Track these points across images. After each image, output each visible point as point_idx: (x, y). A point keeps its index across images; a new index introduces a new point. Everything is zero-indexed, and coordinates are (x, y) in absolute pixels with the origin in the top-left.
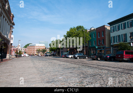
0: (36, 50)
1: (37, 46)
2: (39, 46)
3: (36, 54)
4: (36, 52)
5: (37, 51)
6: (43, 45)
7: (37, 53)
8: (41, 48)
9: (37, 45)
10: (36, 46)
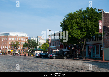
0: (10, 43)
1: (12, 37)
2: (16, 37)
3: (9, 52)
4: (10, 47)
5: (11, 45)
6: (24, 35)
7: (12, 49)
8: (20, 39)
9: (12, 34)
10: (10, 37)
